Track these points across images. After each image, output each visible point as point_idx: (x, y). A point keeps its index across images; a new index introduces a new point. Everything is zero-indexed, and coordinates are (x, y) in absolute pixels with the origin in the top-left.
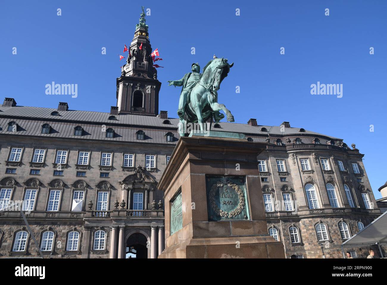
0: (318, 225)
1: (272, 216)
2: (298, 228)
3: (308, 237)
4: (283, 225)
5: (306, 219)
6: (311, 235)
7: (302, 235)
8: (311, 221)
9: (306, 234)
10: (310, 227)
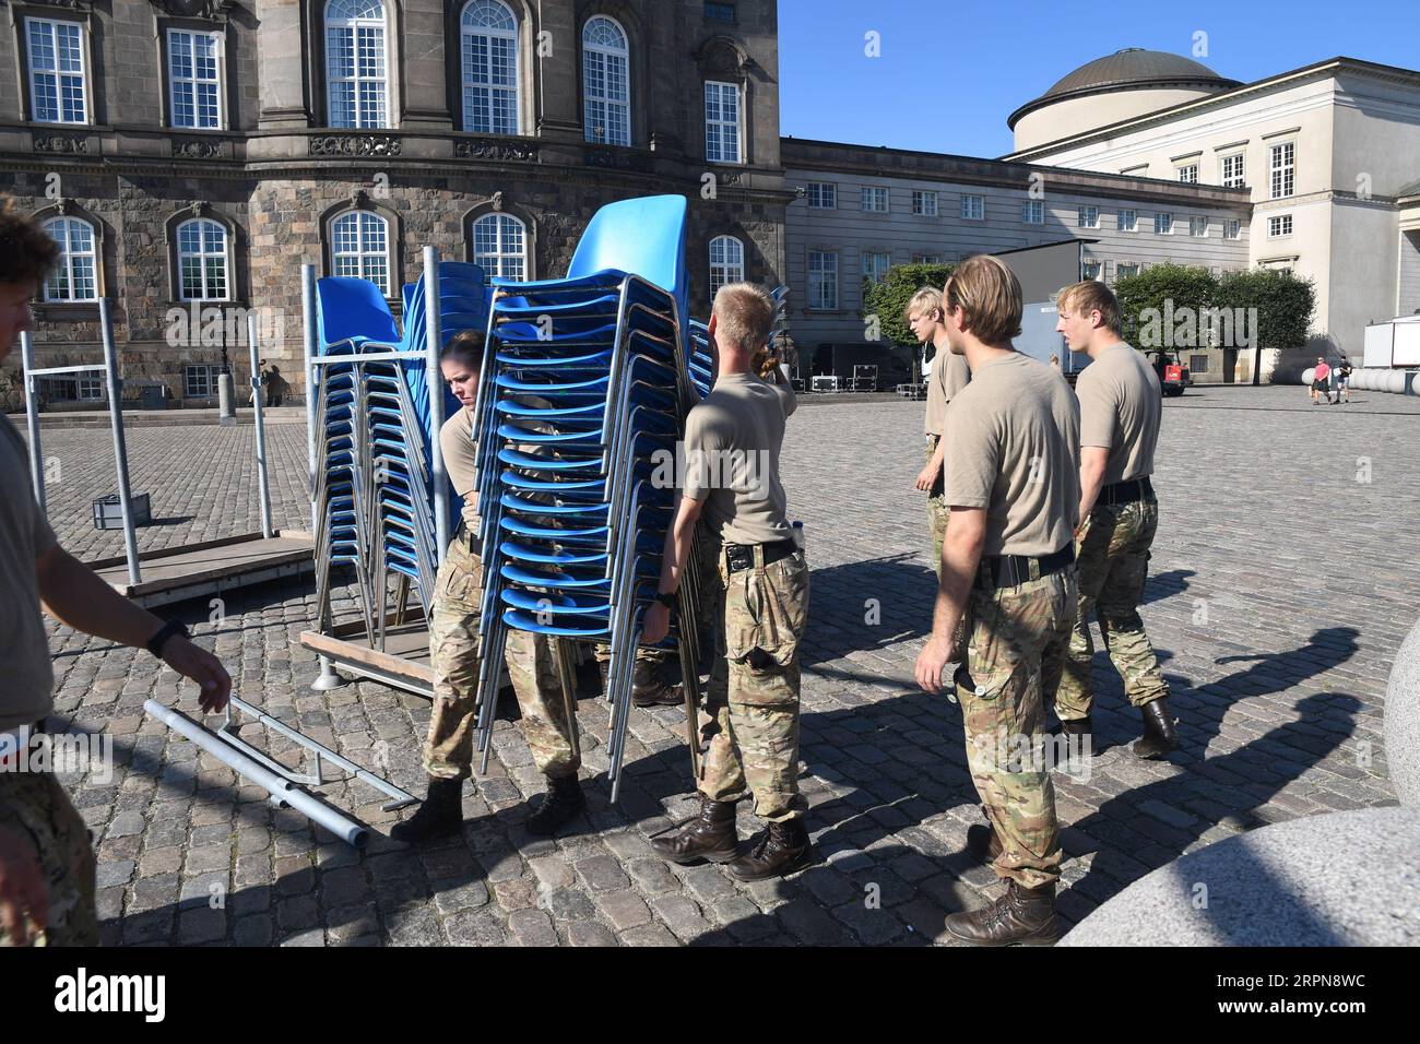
0: (345, 219)
1: (68, 149)
2: (233, 227)
3: (279, 273)
4: (132, 203)
5: (285, 183)
7: (255, 262)
8: (308, 191)
9: (270, 260)
10: (297, 228)
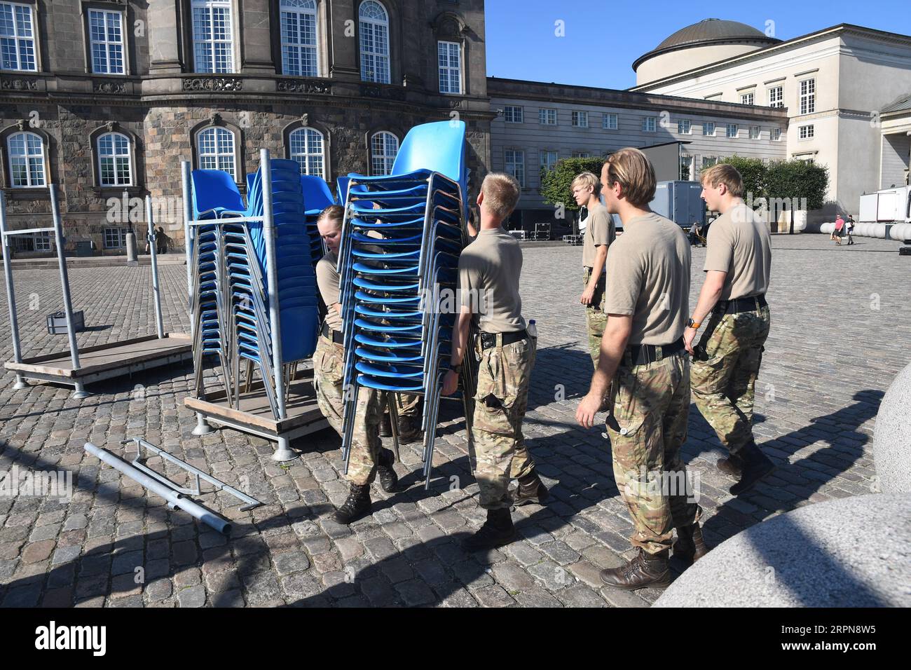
0: (207, 132)
1: (25, 87)
2: (134, 138)
3: (164, 168)
4: (68, 123)
5: (167, 109)
6: (174, 163)
7: (148, 161)
8: (183, 114)
9: (158, 159)
10: (175, 138)
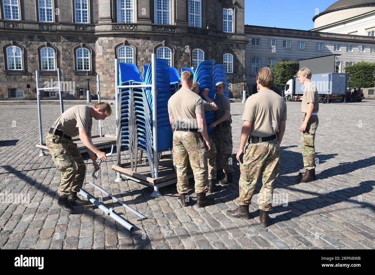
0: (122, 48)
1: (48, 29)
2: (91, 50)
3: (103, 63)
4: (65, 43)
5: (105, 38)
6: (108, 61)
7: (97, 60)
8: (112, 40)
9: (101, 59)
10: (108, 50)
